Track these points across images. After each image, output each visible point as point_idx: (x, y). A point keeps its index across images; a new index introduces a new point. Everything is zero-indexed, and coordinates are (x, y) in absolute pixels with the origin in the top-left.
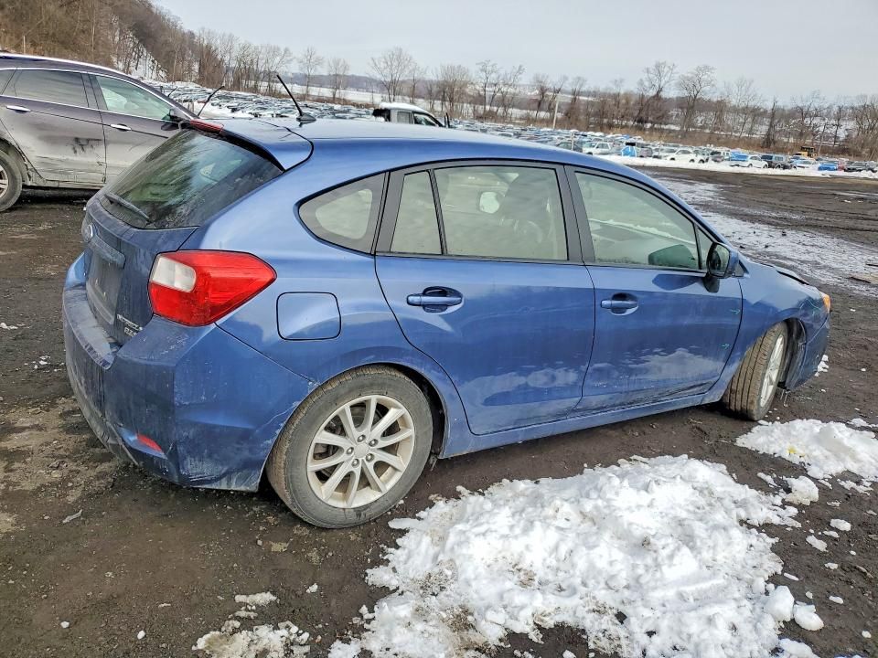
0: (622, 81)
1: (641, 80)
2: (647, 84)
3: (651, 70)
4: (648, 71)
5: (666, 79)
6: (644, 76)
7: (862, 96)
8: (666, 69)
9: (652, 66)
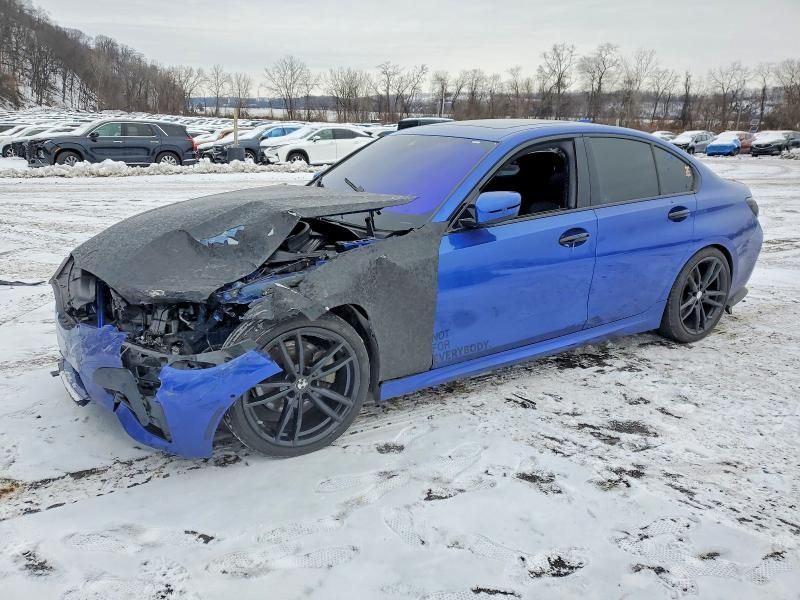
0: (518, 69)
1: (541, 67)
2: (547, 70)
3: (548, 54)
4: (545, 55)
5: (567, 62)
6: (542, 62)
7: (788, 62)
8: (566, 53)
9: (549, 50)
